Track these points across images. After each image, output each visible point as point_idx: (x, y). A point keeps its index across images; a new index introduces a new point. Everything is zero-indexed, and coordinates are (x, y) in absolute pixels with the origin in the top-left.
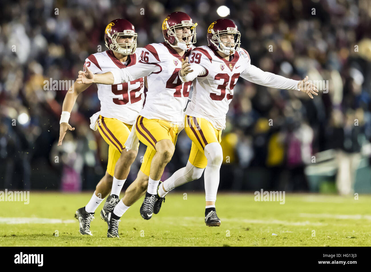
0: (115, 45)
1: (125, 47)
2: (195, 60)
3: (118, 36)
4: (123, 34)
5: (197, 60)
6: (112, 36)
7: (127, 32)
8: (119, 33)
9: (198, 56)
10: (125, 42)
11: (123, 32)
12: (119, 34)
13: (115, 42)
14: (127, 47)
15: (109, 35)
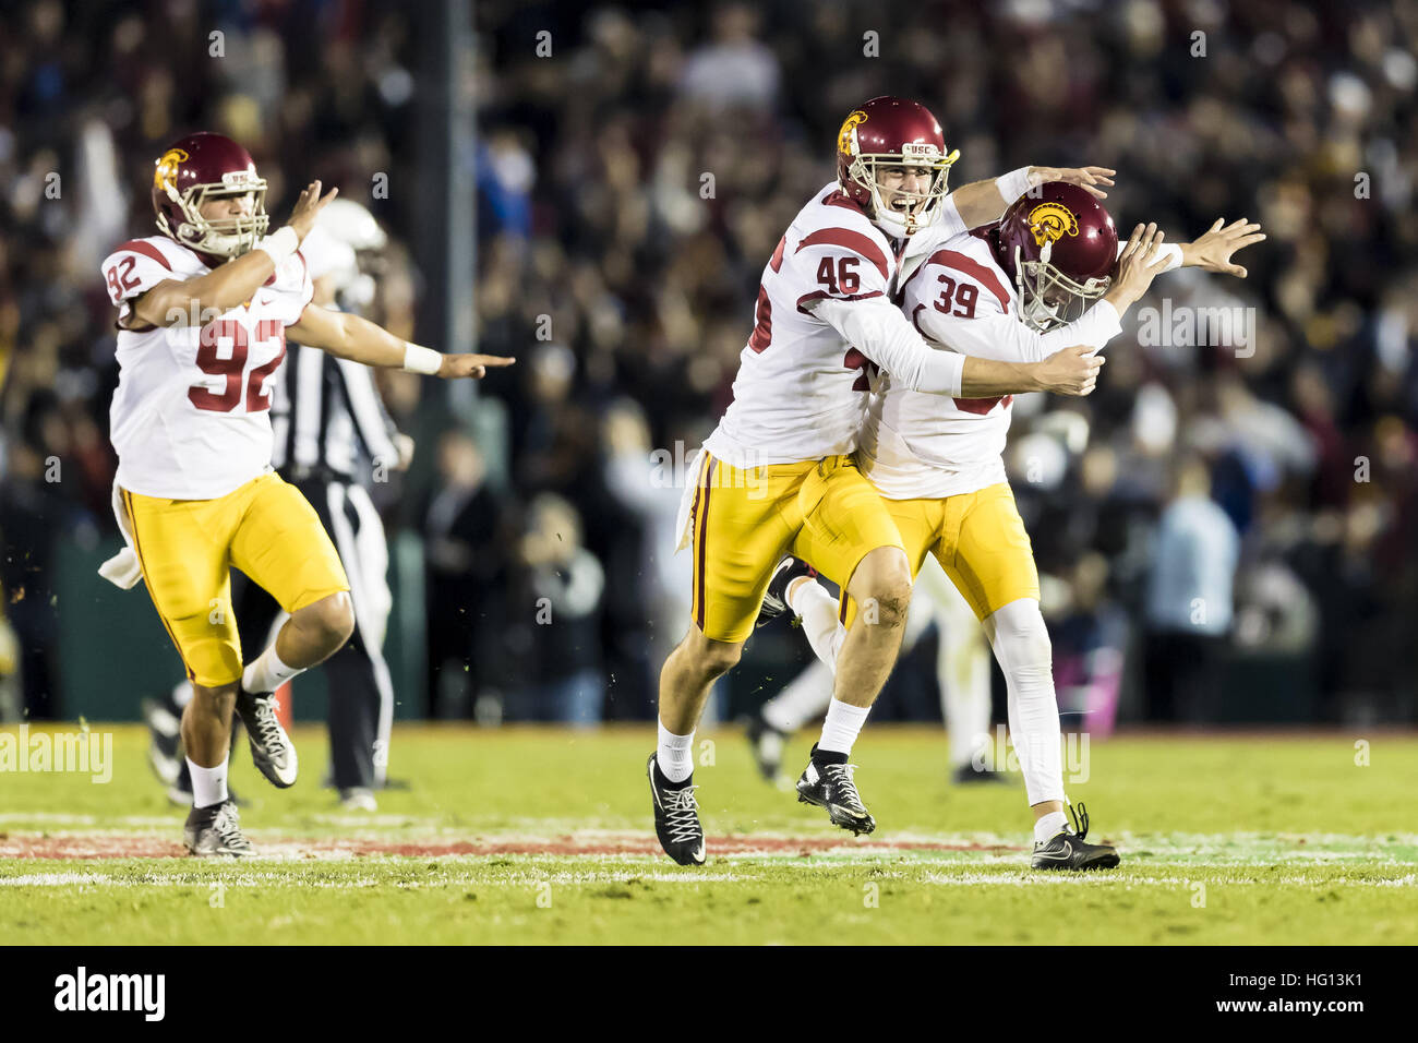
0: (195, 225)
1: (233, 232)
2: (955, 306)
3: (207, 196)
4: (223, 188)
5: (964, 310)
6: (183, 198)
7: (235, 178)
8: (209, 186)
9: (967, 295)
10: (230, 212)
11: (221, 181)
12: (211, 189)
13: (198, 218)
14: (239, 231)
15: (173, 193)
